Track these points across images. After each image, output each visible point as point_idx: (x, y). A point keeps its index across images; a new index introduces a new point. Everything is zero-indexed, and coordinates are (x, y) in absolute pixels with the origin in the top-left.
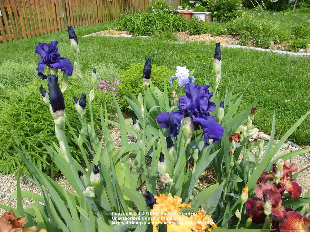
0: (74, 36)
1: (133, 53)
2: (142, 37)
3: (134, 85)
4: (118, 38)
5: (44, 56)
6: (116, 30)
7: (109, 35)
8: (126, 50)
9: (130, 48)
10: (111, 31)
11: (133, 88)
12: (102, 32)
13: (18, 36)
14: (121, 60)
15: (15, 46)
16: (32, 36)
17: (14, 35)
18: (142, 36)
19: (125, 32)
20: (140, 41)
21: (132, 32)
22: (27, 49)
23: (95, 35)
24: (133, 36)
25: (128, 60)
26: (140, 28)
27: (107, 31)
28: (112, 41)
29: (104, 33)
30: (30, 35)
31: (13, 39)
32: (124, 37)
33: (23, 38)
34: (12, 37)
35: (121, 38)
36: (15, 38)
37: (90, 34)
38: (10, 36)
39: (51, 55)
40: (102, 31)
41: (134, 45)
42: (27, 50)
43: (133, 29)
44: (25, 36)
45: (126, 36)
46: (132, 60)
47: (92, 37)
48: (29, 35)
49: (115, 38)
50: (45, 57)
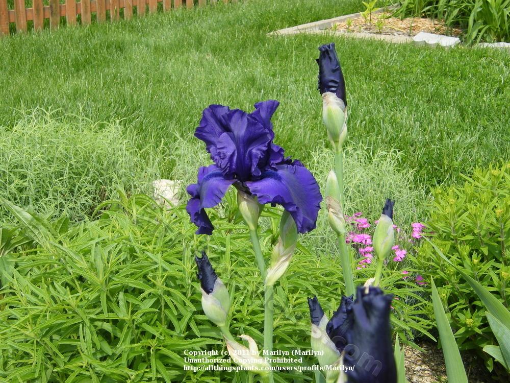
0: (336, 82)
1: (462, 111)
2: (496, 45)
3: (485, 250)
4: (405, 47)
5: (229, 154)
6: (396, 15)
7: (366, 35)
8: (435, 98)
9: (451, 88)
10: (377, 16)
11: (482, 261)
12: (340, 21)
13: (48, 15)
14: (416, 135)
15: (40, 53)
16: (94, 18)
17: (37, 10)
18: (499, 41)
19: (427, 23)
20: (490, 62)
21: (459, 25)
22: (78, 67)
23: (317, 31)
24: (463, 40)
25: (441, 139)
26: (494, 11)
27: (361, 17)
28: (381, 59)
29: (349, 25)
30: (89, 16)
31: (30, 26)
32: (426, 46)
33: (63, 22)
34: (30, 18)
35: (414, 48)
36: (38, 22)
37: (300, 27)
38: (22, 15)
39: (254, 151)
40: (343, 17)
41: (463, 77)
42: (78, 71)
43: (465, 14)
44: (71, 18)
45: (433, 39)
46: (457, 138)
47: (305, 37)
48: (86, 12)
49: (392, 46)
50: (232, 155)
